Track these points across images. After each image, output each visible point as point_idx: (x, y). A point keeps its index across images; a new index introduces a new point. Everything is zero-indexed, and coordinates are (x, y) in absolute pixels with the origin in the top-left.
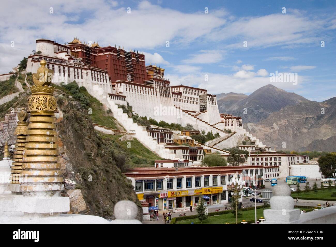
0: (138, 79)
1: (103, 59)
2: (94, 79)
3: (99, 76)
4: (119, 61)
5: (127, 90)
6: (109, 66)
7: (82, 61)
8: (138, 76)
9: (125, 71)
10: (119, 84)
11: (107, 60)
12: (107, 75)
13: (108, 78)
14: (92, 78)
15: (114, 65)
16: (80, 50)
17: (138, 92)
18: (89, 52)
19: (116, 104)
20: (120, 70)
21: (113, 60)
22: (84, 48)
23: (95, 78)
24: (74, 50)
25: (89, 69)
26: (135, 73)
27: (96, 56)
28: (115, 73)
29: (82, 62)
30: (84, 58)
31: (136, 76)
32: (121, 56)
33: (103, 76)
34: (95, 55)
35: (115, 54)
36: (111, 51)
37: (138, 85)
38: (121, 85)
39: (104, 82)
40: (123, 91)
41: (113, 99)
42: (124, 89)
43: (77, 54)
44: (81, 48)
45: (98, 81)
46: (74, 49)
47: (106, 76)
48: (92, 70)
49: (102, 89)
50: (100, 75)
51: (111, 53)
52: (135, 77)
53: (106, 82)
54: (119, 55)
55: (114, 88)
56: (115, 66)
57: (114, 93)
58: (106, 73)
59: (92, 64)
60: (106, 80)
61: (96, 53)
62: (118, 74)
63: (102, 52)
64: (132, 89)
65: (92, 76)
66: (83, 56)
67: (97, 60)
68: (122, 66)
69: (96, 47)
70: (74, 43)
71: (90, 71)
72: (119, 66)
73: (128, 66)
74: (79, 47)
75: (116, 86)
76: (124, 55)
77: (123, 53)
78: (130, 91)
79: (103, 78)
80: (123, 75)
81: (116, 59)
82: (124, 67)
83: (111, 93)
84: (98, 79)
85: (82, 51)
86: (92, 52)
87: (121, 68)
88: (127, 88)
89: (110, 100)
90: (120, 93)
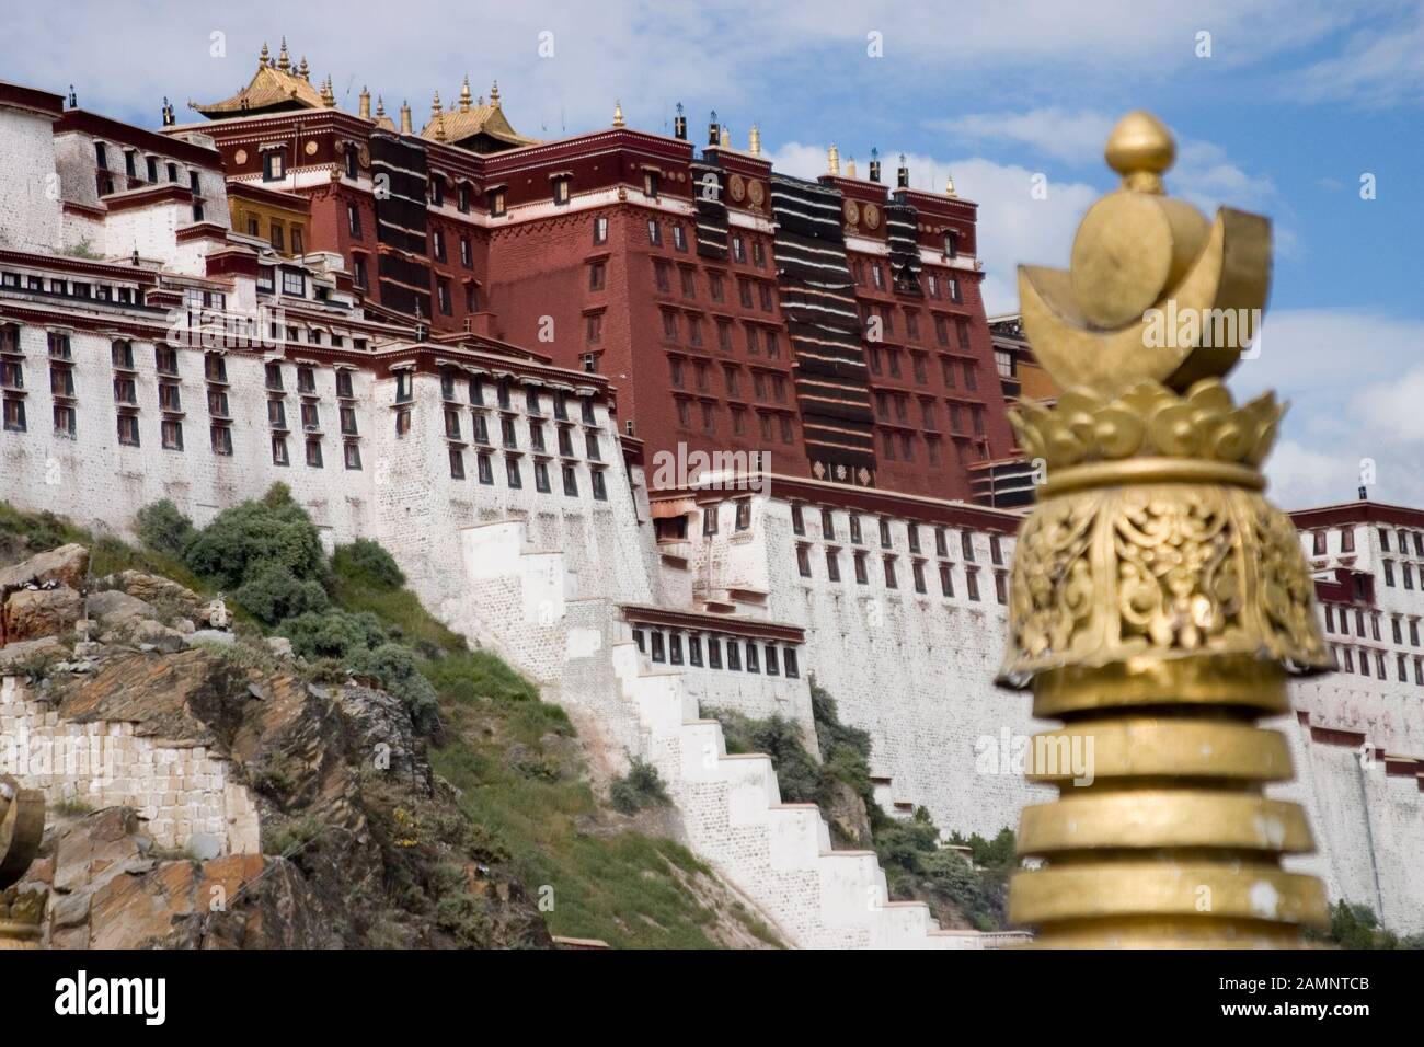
0: (919, 448)
1: (562, 254)
2: (470, 460)
3: (522, 431)
4: (716, 275)
5: (805, 571)
6: (617, 331)
7: (343, 283)
8: (913, 419)
9: (779, 376)
10: (727, 511)
11: (598, 263)
12: (601, 415)
13: (611, 453)
14: (456, 452)
15: (669, 312)
16: (319, 176)
17: (920, 587)
18: (416, 188)
19: (703, 714)
20: (731, 368)
21: (661, 264)
22: (364, 158)
23: (484, 457)
24: (256, 181)
25: (425, 363)
26: (881, 394)
27: (485, 233)
28: (683, 399)
29: (349, 300)
30: (359, 259)
31: (894, 423)
32: (737, 218)
33: (564, 430)
34: (473, 217)
35: (670, 204)
36: (635, 180)
37: (916, 514)
38: (742, 521)
39: (570, 487)
40: (773, 578)
41: (667, 666)
42: (772, 551)
43: (289, 218)
44: (326, 155)
45: (515, 483)
46: (260, 163)
47: (592, 435)
48: (449, 375)
49: (558, 564)
50: (536, 425)
51: (635, 197)
52: (888, 432)
53: (600, 491)
54: (713, 214)
55: (677, 548)
56: (682, 323)
57: (678, 596)
58: (588, 404)
59: (447, 309)
60: (598, 471)
61: (485, 203)
62: (708, 403)
63: (542, 188)
64: (860, 557)
65: (452, 428)
66: (357, 234)
67: (499, 264)
68: (751, 326)
69: (483, 141)
70: (256, 102)
71: (426, 387)
72: (724, 322)
73: (806, 323)
74: (312, 148)
75: (695, 529)
76: (766, 208)
77: (755, 191)
78: (834, 575)
79: (565, 447)
80: (764, 413)
81: (692, 257)
82: (772, 331)
83: (645, 600)
84: (513, 460)
85: (345, 180)
86: (445, 192)
87: (739, 346)
88: (803, 549)
89: (645, 673)
90: (737, 594)
